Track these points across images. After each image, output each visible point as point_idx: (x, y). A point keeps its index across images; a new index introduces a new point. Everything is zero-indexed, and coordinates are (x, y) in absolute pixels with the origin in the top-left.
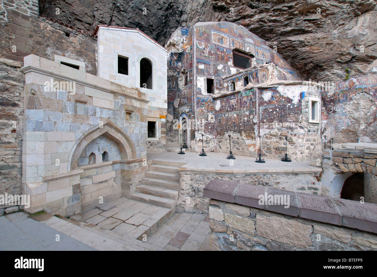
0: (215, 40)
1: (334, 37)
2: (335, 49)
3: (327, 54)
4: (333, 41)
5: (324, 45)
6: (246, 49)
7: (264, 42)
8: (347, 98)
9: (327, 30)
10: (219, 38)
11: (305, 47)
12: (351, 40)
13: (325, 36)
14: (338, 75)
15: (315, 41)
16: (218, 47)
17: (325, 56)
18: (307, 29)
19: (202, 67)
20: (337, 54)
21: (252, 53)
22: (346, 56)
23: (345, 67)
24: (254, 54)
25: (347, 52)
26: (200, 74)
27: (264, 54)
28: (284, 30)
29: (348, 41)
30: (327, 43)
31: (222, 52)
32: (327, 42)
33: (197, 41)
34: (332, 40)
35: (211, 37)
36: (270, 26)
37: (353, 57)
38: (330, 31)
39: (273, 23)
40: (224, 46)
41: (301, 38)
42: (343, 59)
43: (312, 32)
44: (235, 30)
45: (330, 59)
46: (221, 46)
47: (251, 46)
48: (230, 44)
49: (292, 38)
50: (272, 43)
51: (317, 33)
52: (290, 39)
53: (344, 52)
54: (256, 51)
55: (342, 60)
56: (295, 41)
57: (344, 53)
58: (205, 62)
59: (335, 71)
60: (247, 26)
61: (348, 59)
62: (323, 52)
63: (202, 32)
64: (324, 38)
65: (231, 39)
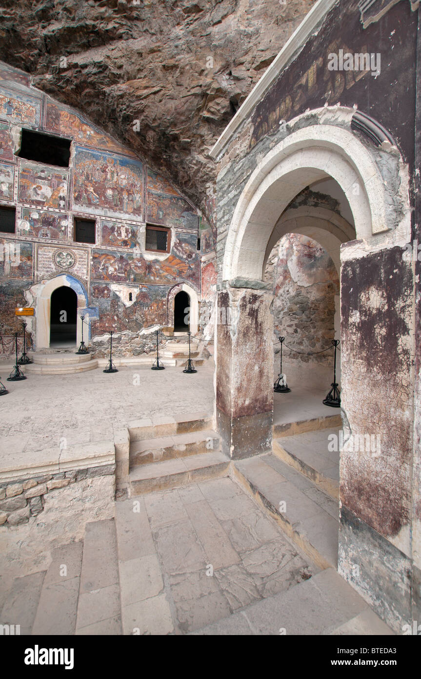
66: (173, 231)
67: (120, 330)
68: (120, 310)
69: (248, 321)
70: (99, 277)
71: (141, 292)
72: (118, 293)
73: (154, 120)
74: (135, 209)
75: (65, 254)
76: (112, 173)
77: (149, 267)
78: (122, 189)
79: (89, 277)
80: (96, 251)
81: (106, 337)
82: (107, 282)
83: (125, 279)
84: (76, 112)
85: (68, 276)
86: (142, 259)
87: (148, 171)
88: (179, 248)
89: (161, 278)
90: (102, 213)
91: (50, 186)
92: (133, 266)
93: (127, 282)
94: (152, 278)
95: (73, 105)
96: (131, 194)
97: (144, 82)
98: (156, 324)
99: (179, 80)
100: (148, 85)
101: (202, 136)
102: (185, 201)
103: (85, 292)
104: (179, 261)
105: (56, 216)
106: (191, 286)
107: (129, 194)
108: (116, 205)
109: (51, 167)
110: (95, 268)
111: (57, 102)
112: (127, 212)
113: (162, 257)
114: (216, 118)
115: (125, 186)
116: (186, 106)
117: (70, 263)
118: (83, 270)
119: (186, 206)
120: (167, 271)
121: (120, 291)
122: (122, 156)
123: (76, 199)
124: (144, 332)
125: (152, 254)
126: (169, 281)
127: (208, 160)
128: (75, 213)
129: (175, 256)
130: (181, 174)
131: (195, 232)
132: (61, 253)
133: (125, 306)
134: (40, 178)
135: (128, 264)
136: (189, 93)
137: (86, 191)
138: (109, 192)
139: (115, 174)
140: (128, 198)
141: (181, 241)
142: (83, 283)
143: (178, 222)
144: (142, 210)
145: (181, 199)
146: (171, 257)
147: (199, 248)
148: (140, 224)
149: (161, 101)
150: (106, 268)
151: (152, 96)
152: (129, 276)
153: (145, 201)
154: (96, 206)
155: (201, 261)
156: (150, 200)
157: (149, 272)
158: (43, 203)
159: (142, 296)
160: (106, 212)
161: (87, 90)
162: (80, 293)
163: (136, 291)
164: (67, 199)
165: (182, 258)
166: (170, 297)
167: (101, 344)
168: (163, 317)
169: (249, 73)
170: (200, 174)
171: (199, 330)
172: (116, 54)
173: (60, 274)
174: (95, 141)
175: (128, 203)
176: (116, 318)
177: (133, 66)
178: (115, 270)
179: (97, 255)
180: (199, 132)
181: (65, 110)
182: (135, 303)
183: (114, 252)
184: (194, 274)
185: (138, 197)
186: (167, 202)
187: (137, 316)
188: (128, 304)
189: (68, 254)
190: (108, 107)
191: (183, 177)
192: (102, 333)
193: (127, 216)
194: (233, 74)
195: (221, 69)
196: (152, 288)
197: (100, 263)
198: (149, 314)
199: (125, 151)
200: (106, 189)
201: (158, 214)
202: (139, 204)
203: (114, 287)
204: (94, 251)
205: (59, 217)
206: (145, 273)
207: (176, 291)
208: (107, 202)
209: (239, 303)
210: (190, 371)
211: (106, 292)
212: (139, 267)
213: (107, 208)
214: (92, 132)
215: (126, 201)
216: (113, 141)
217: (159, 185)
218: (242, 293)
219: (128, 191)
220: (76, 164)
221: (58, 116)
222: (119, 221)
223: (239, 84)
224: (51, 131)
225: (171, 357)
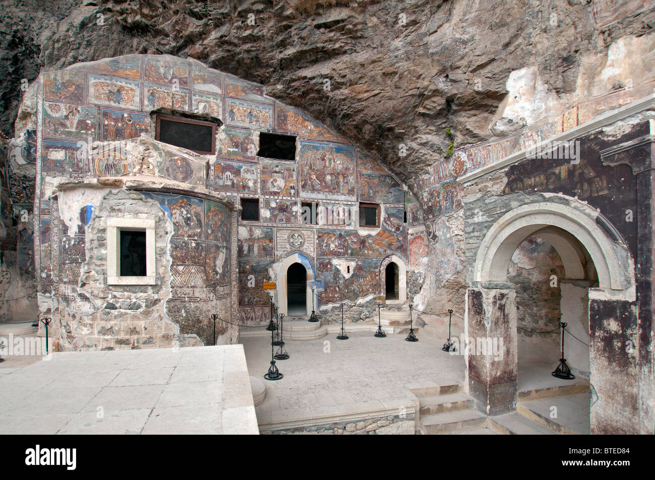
0: (97, 97)
1: (396, 57)
2: (406, 84)
3: (390, 98)
4: (397, 65)
5: (379, 79)
6: (194, 108)
7: (256, 87)
8: (453, 203)
9: (377, 42)
10: (111, 92)
11: (341, 88)
12: (436, 58)
13: (374, 58)
14: (432, 146)
15: (356, 71)
16: (107, 110)
17: (387, 105)
18: (330, 46)
19: (58, 155)
20: (413, 96)
21: (215, 115)
22: (433, 99)
23: (443, 126)
24: (220, 118)
25: (432, 87)
26: (53, 170)
27: (255, 113)
28: (282, 56)
29: (429, 61)
30: (384, 73)
31: (116, 120)
32: (383, 71)
33: (47, 104)
34: (392, 65)
35: (88, 91)
36: (248, 51)
37: (449, 101)
38: (385, 43)
39: (252, 45)
40: (122, 106)
41: (324, 68)
42: (428, 107)
43: (345, 52)
44: (162, 70)
45: (399, 111)
46: (114, 108)
47: (212, 100)
48: (142, 101)
49: (308, 72)
50: (273, 87)
51: (355, 51)
52: (304, 75)
53: (426, 88)
54: (228, 109)
55: (428, 109)
56: (313, 78)
57: (426, 93)
58: (68, 145)
59: (425, 138)
60: (203, 57)
61: (439, 105)
62: (381, 94)
63: (63, 83)
64: (374, 62)
65: (146, 90)
66: (382, 207)
67: (341, 299)
68: (341, 282)
69: (498, 314)
70: (323, 254)
71: (357, 265)
72: (338, 267)
73: (373, 117)
74: (349, 190)
75: (296, 235)
76: (330, 160)
77: (363, 242)
78: (338, 174)
79: (315, 254)
80: (320, 230)
81: (330, 306)
82: (329, 257)
83: (344, 254)
84: (299, 111)
85: (299, 254)
86: (356, 234)
87: (359, 154)
88: (388, 222)
89: (374, 251)
90: (324, 197)
91: (283, 179)
92: (350, 242)
93: (346, 256)
94: (366, 252)
95: (297, 106)
96: (346, 177)
97: (365, 87)
98: (371, 293)
99: (398, 84)
100: (368, 89)
101: (416, 127)
102: (392, 178)
103: (313, 267)
104: (388, 235)
105: (289, 203)
106: (399, 257)
107: (344, 177)
108: (334, 189)
109: (283, 162)
110: (320, 245)
111: (284, 105)
112: (343, 194)
113: (374, 232)
114: (432, 113)
115: (341, 171)
116: (403, 105)
117: (301, 242)
118: (310, 249)
119: (393, 183)
120: (378, 244)
121: (340, 265)
122: (336, 144)
123: (303, 187)
124: (361, 301)
125: (366, 230)
126: (380, 253)
127: (420, 147)
128: (303, 199)
129: (385, 230)
130: (391, 156)
131: (401, 206)
132: (293, 235)
133: (344, 278)
134: (276, 172)
135: (346, 240)
136: (407, 94)
137: (310, 179)
138: (328, 178)
139: (332, 161)
140: (343, 181)
141: (389, 216)
142: (311, 259)
143: (386, 198)
144: (355, 190)
145: (388, 176)
146: (382, 232)
147: (405, 221)
148: (354, 203)
149: (380, 102)
150: (328, 245)
151: (372, 98)
152: (347, 251)
153: (357, 182)
154: (319, 191)
155: (408, 233)
156: (362, 181)
157: (363, 247)
158: (279, 193)
159: (359, 268)
160: (326, 196)
161: (312, 95)
162: (309, 268)
163: (353, 264)
164: (296, 188)
165: (391, 231)
166: (381, 269)
167: (325, 312)
168: (376, 287)
169: (466, 76)
170: (411, 158)
171: (407, 298)
172: (341, 66)
173: (292, 253)
174: (315, 135)
175: (343, 186)
176: (337, 289)
177: (355, 75)
178: (336, 246)
179: (321, 235)
180: (413, 124)
181: (291, 111)
182: (352, 275)
183: (334, 231)
184: (402, 246)
185: (351, 179)
186: (376, 181)
187: (355, 287)
188: (347, 276)
189: (299, 235)
190: (329, 107)
191: (392, 158)
192: (327, 303)
193: (343, 198)
194: (450, 77)
195: (438, 73)
196: (367, 261)
197: (323, 241)
198: (364, 285)
199: (340, 139)
200: (325, 175)
201: (369, 192)
202: (352, 185)
203: (335, 262)
204: (319, 231)
205: (291, 204)
206: (360, 248)
207: (386, 262)
208: (327, 187)
209: (491, 300)
210: (412, 339)
211: (329, 266)
212: (355, 243)
213: (327, 192)
214: (312, 126)
215: (342, 184)
216: (329, 132)
217: (369, 165)
218: (493, 293)
219: (343, 175)
220: (301, 157)
221: (286, 117)
222: (337, 202)
223: (455, 85)
224: (282, 131)
225: (388, 324)
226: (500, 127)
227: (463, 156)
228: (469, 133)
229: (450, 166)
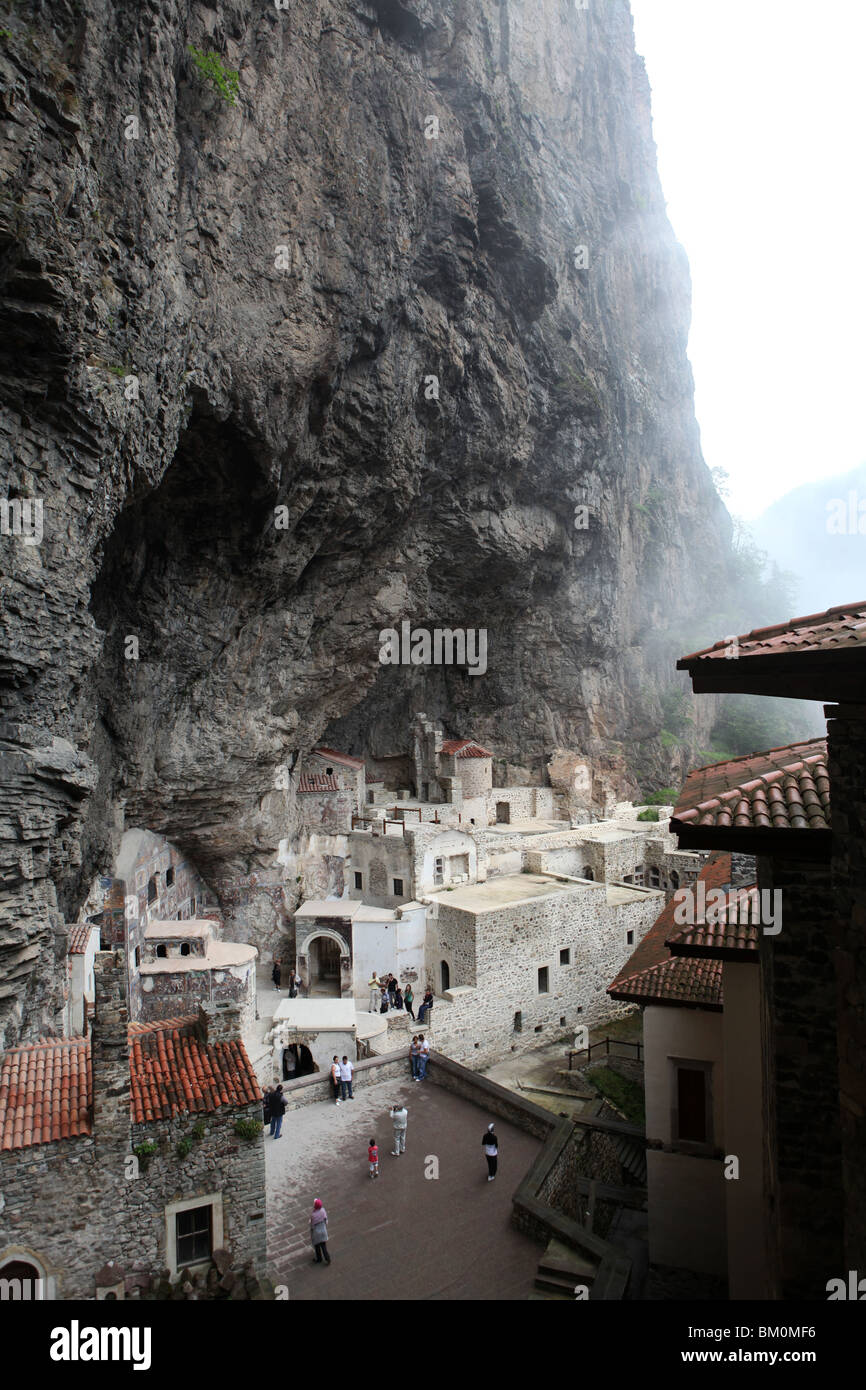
1: (240, 827)
2: (240, 841)
3: (231, 846)
4: (238, 831)
5: (229, 836)
8: (248, 899)
11: (209, 840)
12: (255, 829)
14: (239, 868)
15: (221, 833)
18: (215, 822)
38: (237, 821)
42: (245, 851)
43: (219, 825)
45: (232, 851)
46: (142, 888)
50: (172, 839)
51: (224, 825)
53: (248, 843)
56: (200, 835)
59: (237, 864)
61: (250, 851)
62: (228, 844)
64: (230, 829)
101: (234, 859)
169: (264, 839)
194: (258, 839)
195: (254, 836)
223: (260, 843)
226: (274, 865)
227: (256, 876)
228: (260, 865)
229: (248, 879)
